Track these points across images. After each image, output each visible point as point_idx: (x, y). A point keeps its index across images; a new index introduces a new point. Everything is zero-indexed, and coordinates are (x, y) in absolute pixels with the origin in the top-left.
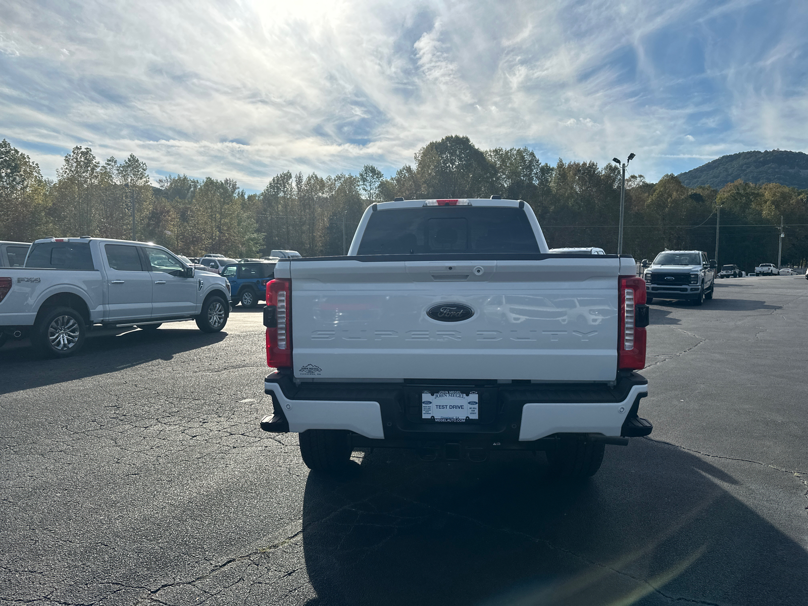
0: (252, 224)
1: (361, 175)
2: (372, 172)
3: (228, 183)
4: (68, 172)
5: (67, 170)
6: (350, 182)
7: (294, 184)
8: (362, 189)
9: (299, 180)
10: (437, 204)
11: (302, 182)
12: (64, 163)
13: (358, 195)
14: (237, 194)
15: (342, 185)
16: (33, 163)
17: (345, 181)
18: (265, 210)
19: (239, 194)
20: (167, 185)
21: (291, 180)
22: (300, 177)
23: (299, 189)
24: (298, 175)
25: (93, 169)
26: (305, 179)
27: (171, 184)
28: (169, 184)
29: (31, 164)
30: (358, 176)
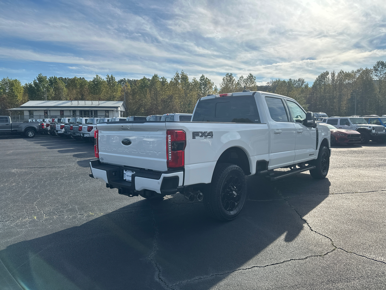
0: (302, 100)
1: (374, 67)
2: (381, 65)
3: (300, 81)
4: (224, 84)
5: (223, 84)
6: (367, 72)
7: (330, 77)
8: (374, 76)
9: (333, 74)
10: (220, 96)
11: (335, 76)
12: (222, 81)
13: (371, 79)
14: (304, 85)
15: (361, 75)
16: (212, 82)
17: (363, 72)
18: (313, 93)
19: (305, 85)
20: (270, 85)
21: (328, 75)
22: (334, 73)
23: (333, 80)
24: (333, 72)
25: (233, 82)
26: (336, 74)
27: (273, 84)
28: (272, 84)
29: (211, 83)
30: (372, 68)
